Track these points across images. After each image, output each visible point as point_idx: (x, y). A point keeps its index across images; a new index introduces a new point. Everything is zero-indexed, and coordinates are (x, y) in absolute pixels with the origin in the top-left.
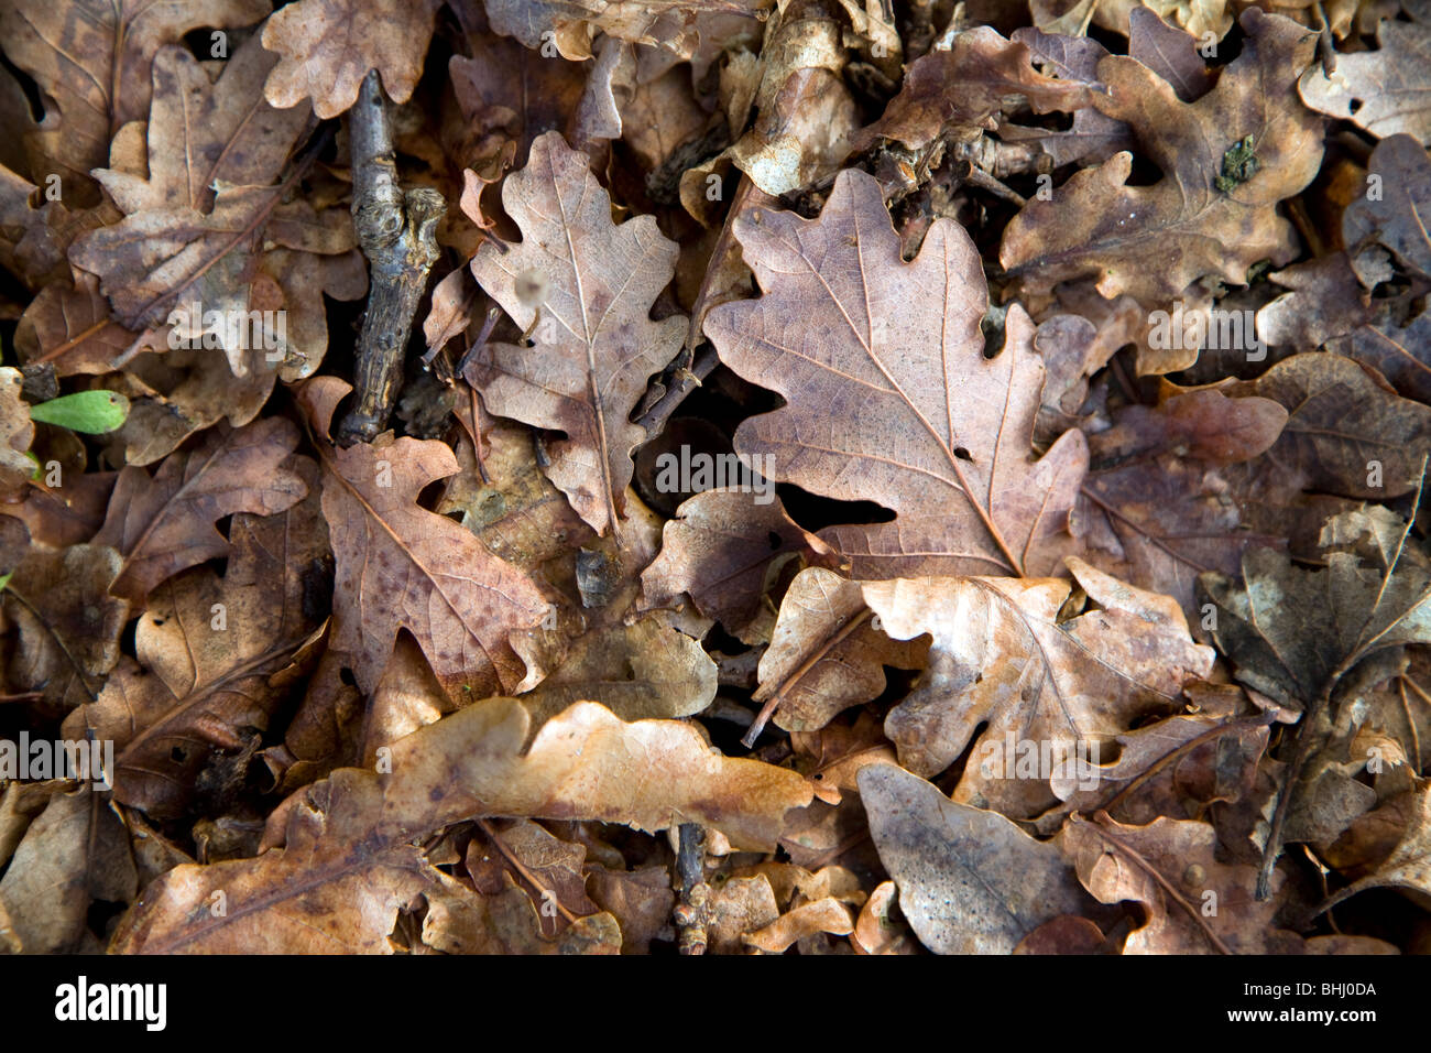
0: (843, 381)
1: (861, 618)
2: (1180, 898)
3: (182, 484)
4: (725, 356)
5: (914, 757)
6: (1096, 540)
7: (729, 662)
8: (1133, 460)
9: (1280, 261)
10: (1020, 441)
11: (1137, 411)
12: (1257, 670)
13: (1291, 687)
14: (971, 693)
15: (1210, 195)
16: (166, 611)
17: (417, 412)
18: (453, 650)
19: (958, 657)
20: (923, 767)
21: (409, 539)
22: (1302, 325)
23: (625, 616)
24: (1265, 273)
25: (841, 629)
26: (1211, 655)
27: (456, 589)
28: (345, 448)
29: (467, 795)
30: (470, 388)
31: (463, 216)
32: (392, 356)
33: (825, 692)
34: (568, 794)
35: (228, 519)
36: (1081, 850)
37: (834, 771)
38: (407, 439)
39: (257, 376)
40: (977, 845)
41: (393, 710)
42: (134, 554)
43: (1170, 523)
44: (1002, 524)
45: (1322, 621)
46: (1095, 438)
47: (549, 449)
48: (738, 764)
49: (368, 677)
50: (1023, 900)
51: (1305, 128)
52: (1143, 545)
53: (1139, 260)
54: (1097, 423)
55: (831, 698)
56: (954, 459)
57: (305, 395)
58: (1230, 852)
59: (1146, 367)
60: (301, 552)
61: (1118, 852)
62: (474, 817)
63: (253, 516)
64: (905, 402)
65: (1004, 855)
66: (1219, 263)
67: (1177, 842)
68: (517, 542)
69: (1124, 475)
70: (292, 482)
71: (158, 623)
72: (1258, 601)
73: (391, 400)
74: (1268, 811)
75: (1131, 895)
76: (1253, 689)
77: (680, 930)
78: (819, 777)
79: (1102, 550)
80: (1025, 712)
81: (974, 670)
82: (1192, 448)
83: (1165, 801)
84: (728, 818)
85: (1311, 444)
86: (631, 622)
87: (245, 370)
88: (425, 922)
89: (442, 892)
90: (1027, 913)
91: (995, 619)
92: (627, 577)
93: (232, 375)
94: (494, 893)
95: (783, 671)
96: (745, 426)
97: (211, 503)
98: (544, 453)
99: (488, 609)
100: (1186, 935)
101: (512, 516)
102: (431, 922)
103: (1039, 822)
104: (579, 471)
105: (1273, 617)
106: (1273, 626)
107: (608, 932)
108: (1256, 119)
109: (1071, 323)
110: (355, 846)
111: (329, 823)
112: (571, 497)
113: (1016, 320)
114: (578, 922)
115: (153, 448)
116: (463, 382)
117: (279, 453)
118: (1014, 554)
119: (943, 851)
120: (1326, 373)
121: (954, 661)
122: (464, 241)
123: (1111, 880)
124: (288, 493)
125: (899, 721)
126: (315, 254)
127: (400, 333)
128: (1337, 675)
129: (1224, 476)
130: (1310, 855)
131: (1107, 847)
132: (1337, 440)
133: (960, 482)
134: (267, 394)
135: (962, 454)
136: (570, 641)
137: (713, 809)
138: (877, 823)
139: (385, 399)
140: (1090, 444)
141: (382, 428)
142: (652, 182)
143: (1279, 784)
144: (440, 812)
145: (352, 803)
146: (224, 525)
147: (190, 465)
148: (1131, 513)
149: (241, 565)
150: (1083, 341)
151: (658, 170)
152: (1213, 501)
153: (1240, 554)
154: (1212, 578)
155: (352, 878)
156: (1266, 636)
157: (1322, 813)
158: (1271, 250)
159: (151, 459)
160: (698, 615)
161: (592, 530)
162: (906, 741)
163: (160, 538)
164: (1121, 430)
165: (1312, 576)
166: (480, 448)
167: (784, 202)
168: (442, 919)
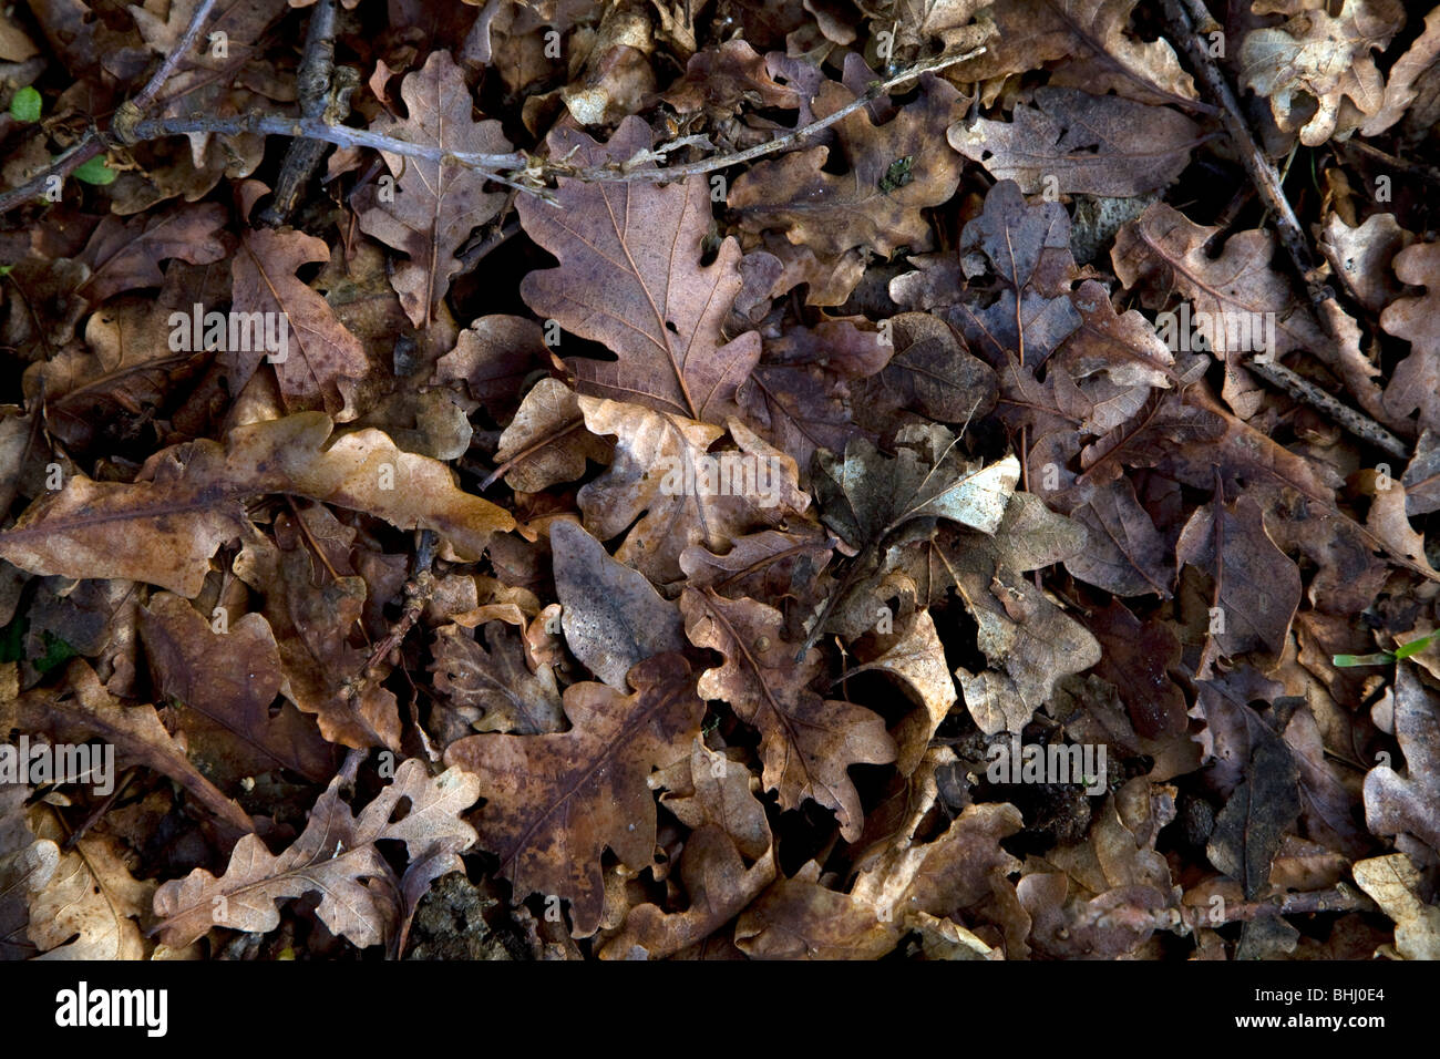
0: (599, 258)
1: (578, 424)
2: (750, 657)
3: (142, 233)
4: (524, 224)
5: (594, 525)
6: (755, 412)
7: (483, 434)
8: (791, 362)
9: (917, 248)
10: (713, 328)
11: (800, 330)
12: (836, 518)
13: (856, 532)
14: (640, 486)
15: (875, 190)
16: (112, 315)
17: (314, 219)
18: (296, 379)
19: (634, 457)
20: (599, 533)
21: (283, 297)
22: (920, 294)
23: (421, 386)
24: (905, 255)
25: (565, 427)
26: (808, 501)
27: (308, 338)
28: (256, 230)
29: (282, 473)
30: (351, 211)
31: (371, 93)
32: (303, 176)
33: (544, 467)
34: (351, 489)
35: (167, 261)
36: (691, 611)
37: (537, 522)
38: (299, 232)
39: (210, 172)
40: (623, 592)
41: (248, 410)
42: (100, 271)
43: (806, 410)
44: (690, 384)
45: (886, 492)
46: (769, 342)
47: (395, 265)
48: (470, 498)
49: (237, 384)
50: (646, 637)
51: (950, 163)
52: (785, 421)
53: (820, 223)
54: (772, 331)
55: (548, 473)
56: (665, 329)
57: (238, 190)
58: (788, 633)
59: (813, 299)
60: (212, 295)
61: (716, 617)
62: (285, 492)
63: (184, 262)
64: (639, 282)
65: (639, 604)
66: (873, 238)
67: (756, 619)
68: (358, 320)
69: (784, 372)
70: (217, 246)
71: (105, 321)
72: (849, 473)
73: (296, 205)
74: (819, 609)
75: (717, 647)
76: (831, 529)
77: (406, 598)
78: (527, 524)
79: (756, 419)
80: (673, 509)
81: (643, 470)
82: (831, 362)
83: (757, 592)
84: (454, 530)
85: (912, 378)
86: (424, 391)
87: (202, 164)
88: (237, 557)
89: (254, 541)
90: (646, 646)
91: (665, 438)
92: (427, 359)
93: (194, 167)
94: (289, 549)
95: (517, 445)
96: (530, 275)
97: (158, 249)
98: (391, 265)
99: (327, 357)
100: (748, 683)
101: (359, 300)
102: (241, 559)
103: (670, 587)
104: (412, 282)
105: (856, 484)
106: (854, 490)
107: (358, 590)
108: (916, 146)
109: (767, 257)
110: (200, 492)
111: (186, 472)
112: (402, 298)
113: (729, 248)
114: (339, 579)
115: (132, 206)
116: (347, 206)
117: (213, 226)
118: (695, 406)
119: (599, 592)
120: (928, 329)
121: (630, 459)
122: (369, 109)
123: (706, 634)
124: (212, 253)
125: (588, 495)
126: (269, 99)
127: (311, 160)
128: (887, 530)
129: (849, 388)
130: (837, 641)
131: (709, 613)
132: (928, 378)
133: (666, 346)
134: (214, 184)
135: (671, 326)
136: (381, 397)
137: (446, 521)
138: (559, 563)
139: (292, 204)
140: (763, 345)
141: (285, 222)
142: (507, 100)
143: (831, 593)
144: (262, 480)
145: (205, 462)
146: (163, 265)
147: (150, 222)
148: (782, 398)
149: (169, 294)
150: (774, 273)
151: (512, 94)
152: (838, 401)
153: (847, 439)
154: (824, 452)
155: (193, 514)
156: (848, 496)
157: (852, 616)
158: (912, 240)
159: (128, 212)
160: (471, 399)
161: (411, 323)
162: (590, 512)
163: (119, 265)
164: (787, 340)
165: (887, 462)
166: (349, 252)
167: (587, 129)
168: (249, 560)
